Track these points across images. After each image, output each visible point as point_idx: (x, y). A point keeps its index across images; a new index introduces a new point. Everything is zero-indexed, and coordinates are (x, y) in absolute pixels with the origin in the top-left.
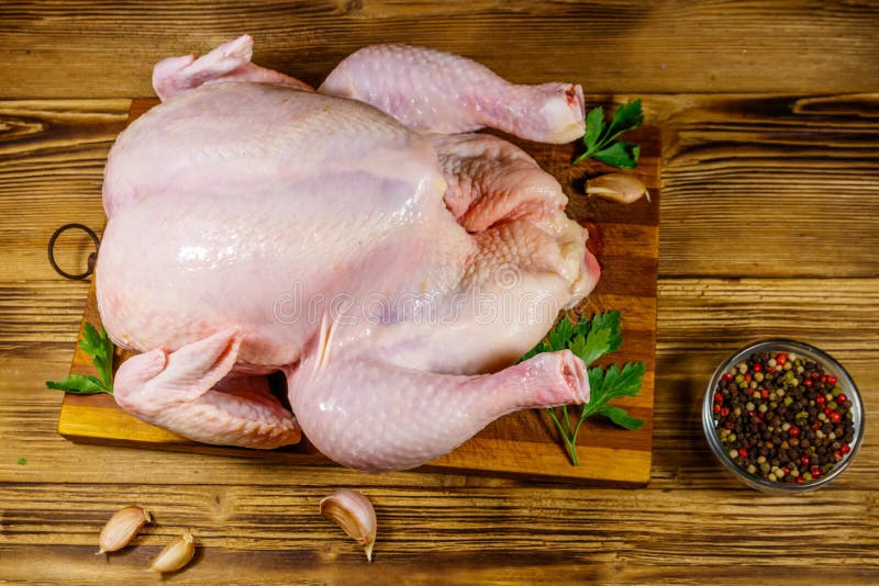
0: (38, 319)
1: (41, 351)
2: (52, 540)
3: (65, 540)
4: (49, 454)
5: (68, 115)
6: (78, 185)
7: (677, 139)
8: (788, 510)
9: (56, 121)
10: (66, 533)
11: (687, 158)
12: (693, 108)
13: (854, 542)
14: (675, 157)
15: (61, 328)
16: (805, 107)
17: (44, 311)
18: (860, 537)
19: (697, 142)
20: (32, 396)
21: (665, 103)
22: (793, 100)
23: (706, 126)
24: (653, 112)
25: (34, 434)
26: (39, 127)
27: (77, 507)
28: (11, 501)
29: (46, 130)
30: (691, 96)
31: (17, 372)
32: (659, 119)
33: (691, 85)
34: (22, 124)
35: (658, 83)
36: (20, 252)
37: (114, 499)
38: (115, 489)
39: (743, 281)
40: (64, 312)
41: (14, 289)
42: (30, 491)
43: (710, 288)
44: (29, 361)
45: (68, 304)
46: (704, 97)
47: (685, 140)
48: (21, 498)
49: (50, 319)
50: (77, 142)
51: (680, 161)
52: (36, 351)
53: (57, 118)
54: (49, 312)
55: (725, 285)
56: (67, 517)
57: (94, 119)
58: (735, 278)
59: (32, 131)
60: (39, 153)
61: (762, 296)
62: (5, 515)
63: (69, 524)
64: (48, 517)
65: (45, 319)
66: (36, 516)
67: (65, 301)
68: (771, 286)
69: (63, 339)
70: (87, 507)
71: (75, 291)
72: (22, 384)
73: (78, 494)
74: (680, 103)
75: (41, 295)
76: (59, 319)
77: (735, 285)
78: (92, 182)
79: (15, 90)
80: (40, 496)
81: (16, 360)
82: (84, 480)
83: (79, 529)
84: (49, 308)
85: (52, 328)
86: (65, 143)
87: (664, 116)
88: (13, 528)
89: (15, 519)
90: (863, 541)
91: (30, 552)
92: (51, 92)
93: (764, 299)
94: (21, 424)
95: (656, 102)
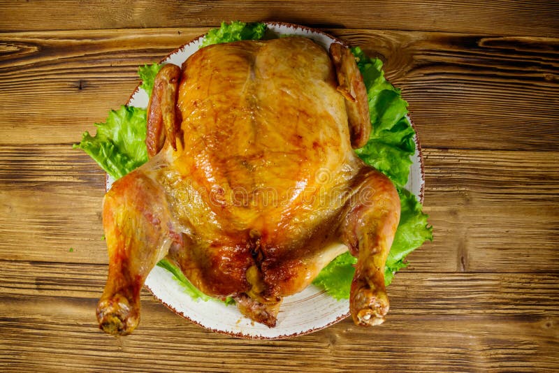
0: (47, 168)
1: (50, 187)
2: (62, 294)
3: (68, 294)
4: (60, 246)
5: (51, 41)
6: (59, 85)
7: (412, 60)
8: (459, 283)
9: (45, 45)
10: (68, 290)
11: (418, 72)
12: (422, 40)
13: (491, 301)
14: (410, 71)
15: (60, 173)
16: (485, 43)
17: (50, 163)
18: (495, 298)
19: (423, 62)
20: (48, 214)
21: (405, 36)
22: (479, 38)
23: (429, 52)
24: (398, 42)
25: (51, 235)
26: (35, 49)
27: (73, 276)
28: (39, 272)
29: (40, 51)
30: (420, 33)
31: (39, 200)
32: (402, 46)
33: (421, 26)
34: (26, 47)
35: (402, 24)
36: (30, 127)
37: (93, 273)
38: (92, 267)
39: (450, 151)
40: (61, 163)
41: (32, 150)
42: (48, 267)
43: (431, 154)
44: (45, 193)
45: (62, 159)
46: (428, 33)
47: (416, 61)
48: (43, 271)
49: (54, 168)
50: (57, 58)
51: (413, 74)
52: (47, 187)
53: (45, 43)
54: (53, 163)
55: (440, 152)
56: (69, 282)
57: (66, 43)
58: (445, 149)
59: (32, 51)
60: (36, 65)
61: (460, 160)
62: (36, 280)
63: (70, 285)
64: (59, 282)
65: (50, 168)
66: (53, 281)
67: (62, 157)
68: (465, 153)
69: (61, 180)
70: (78, 277)
71: (66, 151)
72: (42, 207)
73: (73, 269)
74: (414, 36)
75: (48, 153)
76: (58, 168)
77: (445, 152)
78: (67, 83)
79: (21, 26)
80: (53, 270)
81: (37, 192)
82: (80, 262)
83: (76, 288)
84: (52, 161)
85: (55, 173)
86: (51, 59)
87: (404, 44)
88: (41, 286)
89: (42, 282)
90: (496, 301)
91: (52, 300)
92: (41, 26)
93: (461, 162)
94: (42, 229)
95: (400, 36)
